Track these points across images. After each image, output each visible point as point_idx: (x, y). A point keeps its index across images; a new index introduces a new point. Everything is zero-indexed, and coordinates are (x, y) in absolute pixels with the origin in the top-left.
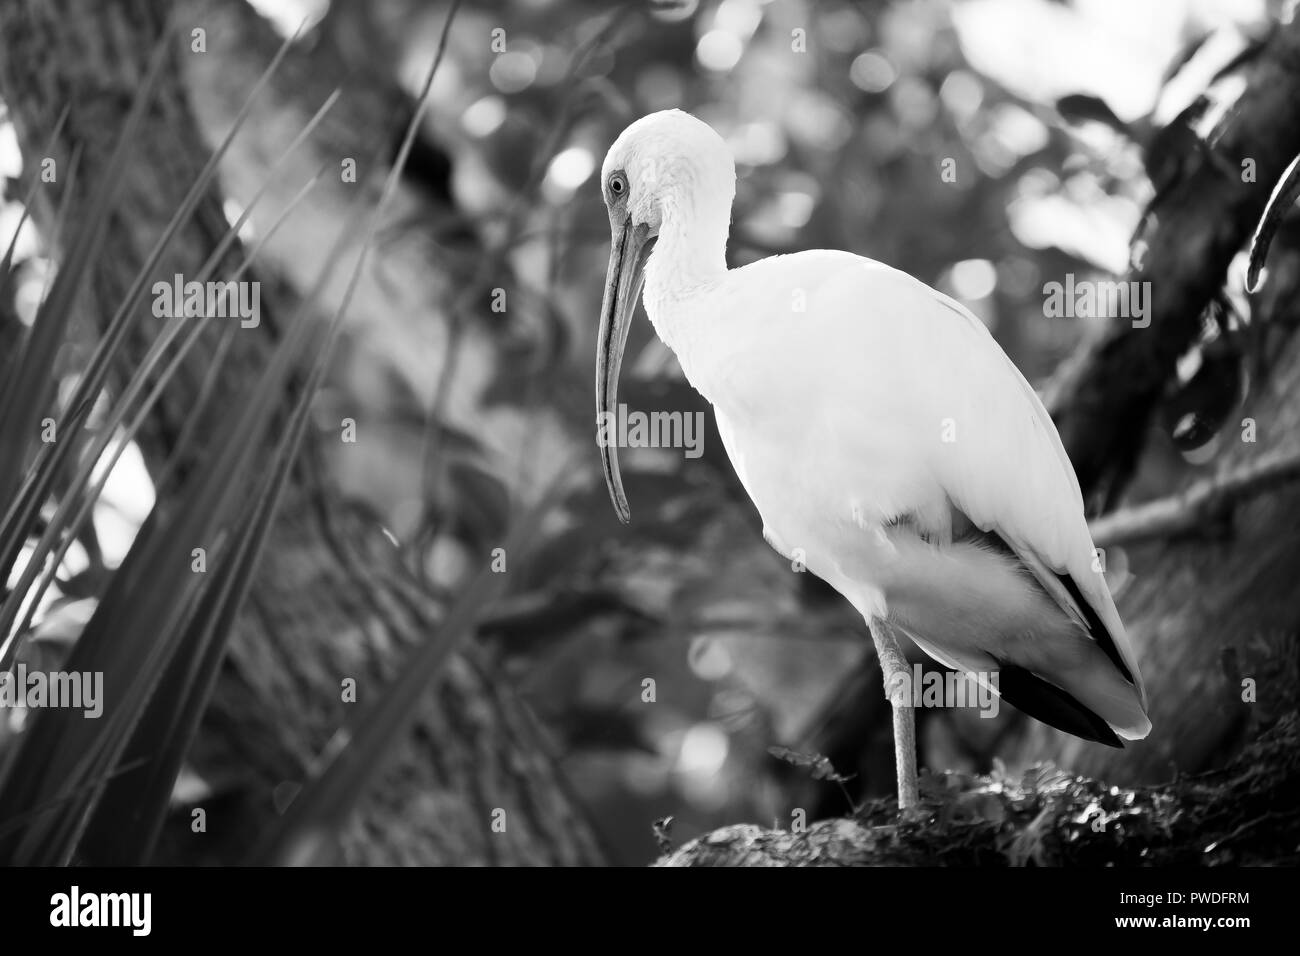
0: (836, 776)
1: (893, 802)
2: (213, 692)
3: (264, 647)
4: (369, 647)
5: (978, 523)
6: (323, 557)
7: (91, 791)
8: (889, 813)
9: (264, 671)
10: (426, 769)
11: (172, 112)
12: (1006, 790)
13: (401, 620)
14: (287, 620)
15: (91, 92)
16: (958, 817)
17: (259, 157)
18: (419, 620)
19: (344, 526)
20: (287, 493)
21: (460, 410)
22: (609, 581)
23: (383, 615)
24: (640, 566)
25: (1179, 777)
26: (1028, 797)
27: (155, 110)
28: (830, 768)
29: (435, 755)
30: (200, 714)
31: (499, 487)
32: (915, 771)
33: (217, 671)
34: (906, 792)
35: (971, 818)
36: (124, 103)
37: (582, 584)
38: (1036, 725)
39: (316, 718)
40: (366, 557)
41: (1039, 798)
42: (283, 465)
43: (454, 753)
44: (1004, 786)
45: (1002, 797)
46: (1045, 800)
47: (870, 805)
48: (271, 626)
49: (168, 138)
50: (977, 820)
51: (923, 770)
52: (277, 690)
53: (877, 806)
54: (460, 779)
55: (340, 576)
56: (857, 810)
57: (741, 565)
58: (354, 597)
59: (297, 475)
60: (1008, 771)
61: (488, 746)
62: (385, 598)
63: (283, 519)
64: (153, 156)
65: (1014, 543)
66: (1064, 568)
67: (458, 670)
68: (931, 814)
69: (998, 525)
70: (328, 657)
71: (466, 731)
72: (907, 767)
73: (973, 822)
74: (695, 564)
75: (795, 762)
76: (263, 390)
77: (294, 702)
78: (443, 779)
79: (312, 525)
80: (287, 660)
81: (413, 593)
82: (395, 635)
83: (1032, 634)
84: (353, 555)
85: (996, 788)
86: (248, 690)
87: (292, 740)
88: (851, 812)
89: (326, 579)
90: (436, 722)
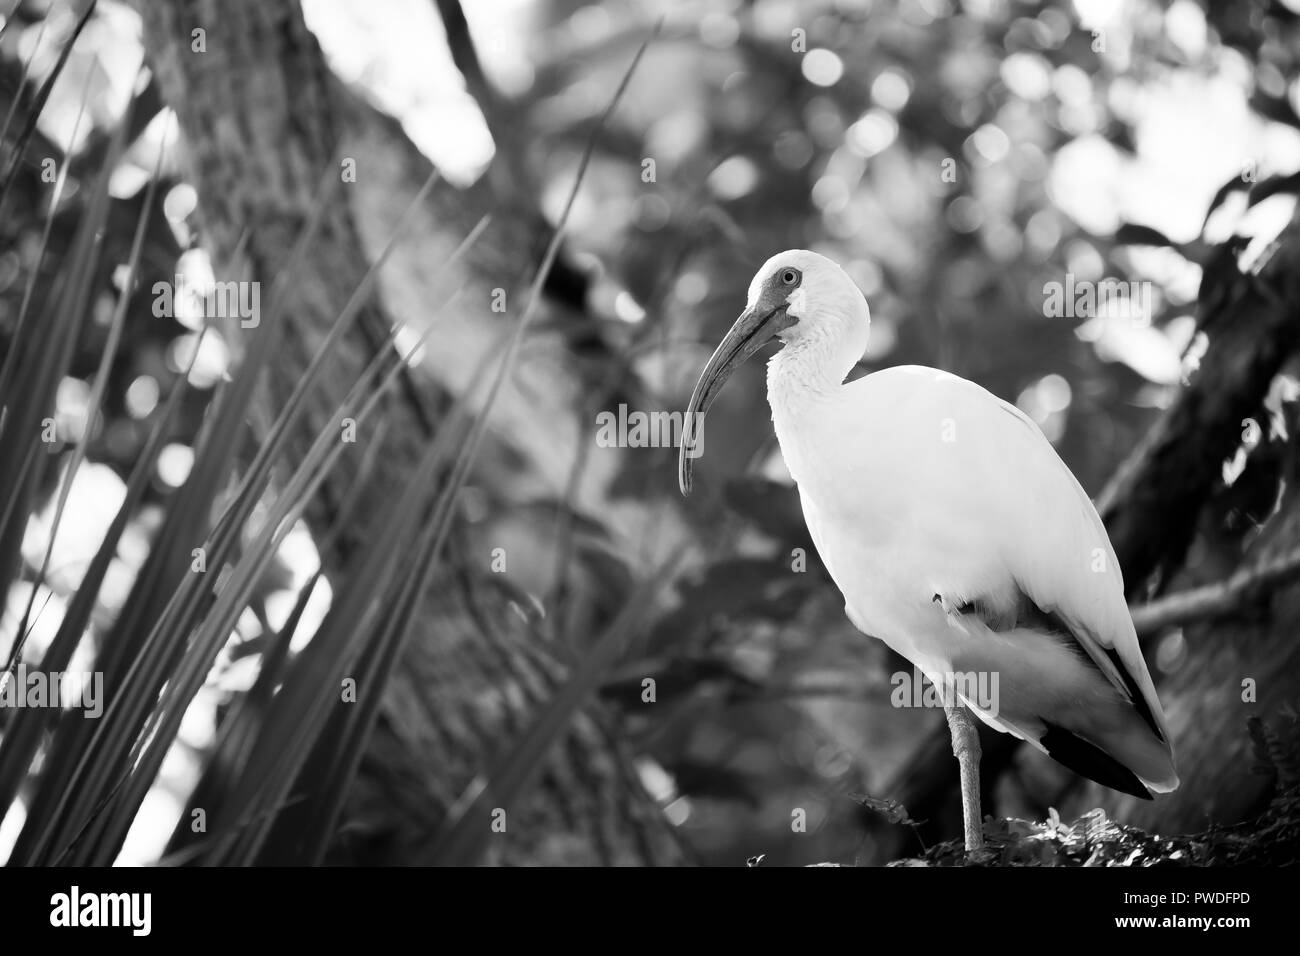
0: (910, 821)
1: (961, 845)
2: (368, 743)
3: (414, 705)
4: (506, 706)
5: (1040, 604)
6: (465, 626)
7: (262, 821)
8: (956, 854)
9: (413, 725)
10: (554, 815)
11: (341, 232)
12: (1060, 836)
13: (535, 682)
14: (433, 680)
15: (272, 216)
16: (1017, 860)
17: (419, 275)
18: (549, 681)
19: (485, 598)
20: (435, 568)
21: (590, 499)
22: (719, 650)
23: (518, 677)
24: (746, 637)
25: (1214, 827)
26: (1079, 842)
27: (326, 232)
28: (906, 814)
29: (563, 801)
30: (357, 760)
31: (621, 567)
32: (980, 820)
33: (372, 723)
34: (971, 837)
35: (1030, 860)
36: (298, 224)
37: (694, 652)
38: (1094, 785)
39: (457, 767)
40: (506, 628)
41: (1089, 844)
42: (433, 542)
43: (580, 801)
44: (1058, 833)
45: (1056, 842)
46: (1095, 845)
47: (940, 847)
48: (421, 685)
49: (337, 257)
50: (1034, 864)
51: (987, 817)
52: (425, 743)
53: (946, 847)
54: (584, 823)
55: (481, 642)
56: (928, 851)
57: (834, 639)
58: (494, 661)
59: (445, 553)
60: (1062, 820)
61: (609, 795)
62: (520, 663)
63: (432, 593)
64: (325, 273)
65: (1070, 622)
66: (1111, 643)
67: (584, 726)
68: (993, 856)
69: (1057, 607)
70: (469, 713)
71: (591, 782)
72: (973, 816)
73: (1031, 865)
74: (794, 636)
75: (874, 807)
76: (418, 481)
77: (439, 753)
78: (569, 823)
79: (457, 597)
80: (434, 716)
81: (545, 659)
82: (529, 696)
83: (1080, 702)
84: (493, 625)
85: (1051, 834)
86: (400, 742)
87: (437, 787)
88: (923, 853)
89: (469, 646)
90: (564, 773)
